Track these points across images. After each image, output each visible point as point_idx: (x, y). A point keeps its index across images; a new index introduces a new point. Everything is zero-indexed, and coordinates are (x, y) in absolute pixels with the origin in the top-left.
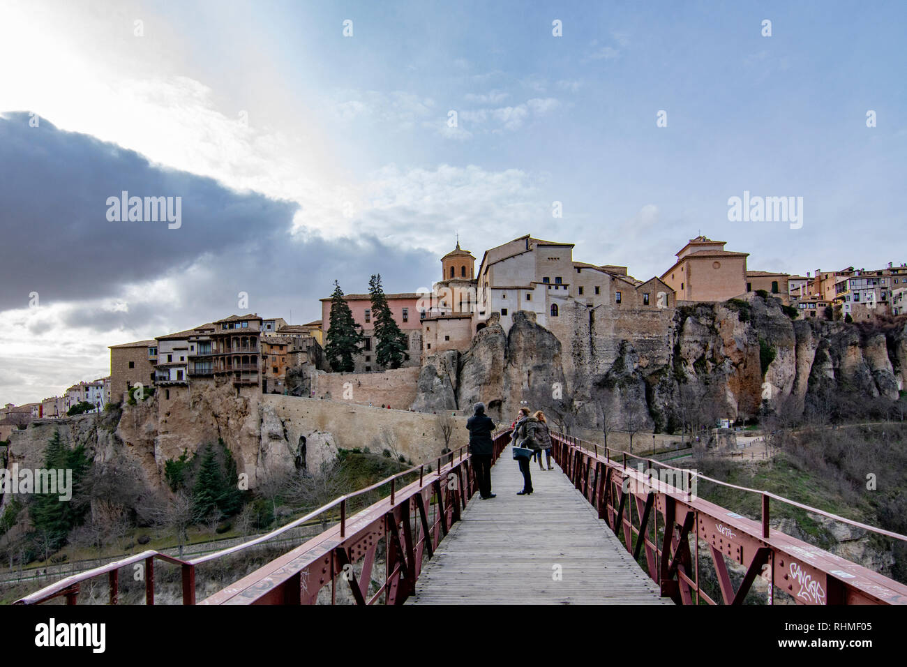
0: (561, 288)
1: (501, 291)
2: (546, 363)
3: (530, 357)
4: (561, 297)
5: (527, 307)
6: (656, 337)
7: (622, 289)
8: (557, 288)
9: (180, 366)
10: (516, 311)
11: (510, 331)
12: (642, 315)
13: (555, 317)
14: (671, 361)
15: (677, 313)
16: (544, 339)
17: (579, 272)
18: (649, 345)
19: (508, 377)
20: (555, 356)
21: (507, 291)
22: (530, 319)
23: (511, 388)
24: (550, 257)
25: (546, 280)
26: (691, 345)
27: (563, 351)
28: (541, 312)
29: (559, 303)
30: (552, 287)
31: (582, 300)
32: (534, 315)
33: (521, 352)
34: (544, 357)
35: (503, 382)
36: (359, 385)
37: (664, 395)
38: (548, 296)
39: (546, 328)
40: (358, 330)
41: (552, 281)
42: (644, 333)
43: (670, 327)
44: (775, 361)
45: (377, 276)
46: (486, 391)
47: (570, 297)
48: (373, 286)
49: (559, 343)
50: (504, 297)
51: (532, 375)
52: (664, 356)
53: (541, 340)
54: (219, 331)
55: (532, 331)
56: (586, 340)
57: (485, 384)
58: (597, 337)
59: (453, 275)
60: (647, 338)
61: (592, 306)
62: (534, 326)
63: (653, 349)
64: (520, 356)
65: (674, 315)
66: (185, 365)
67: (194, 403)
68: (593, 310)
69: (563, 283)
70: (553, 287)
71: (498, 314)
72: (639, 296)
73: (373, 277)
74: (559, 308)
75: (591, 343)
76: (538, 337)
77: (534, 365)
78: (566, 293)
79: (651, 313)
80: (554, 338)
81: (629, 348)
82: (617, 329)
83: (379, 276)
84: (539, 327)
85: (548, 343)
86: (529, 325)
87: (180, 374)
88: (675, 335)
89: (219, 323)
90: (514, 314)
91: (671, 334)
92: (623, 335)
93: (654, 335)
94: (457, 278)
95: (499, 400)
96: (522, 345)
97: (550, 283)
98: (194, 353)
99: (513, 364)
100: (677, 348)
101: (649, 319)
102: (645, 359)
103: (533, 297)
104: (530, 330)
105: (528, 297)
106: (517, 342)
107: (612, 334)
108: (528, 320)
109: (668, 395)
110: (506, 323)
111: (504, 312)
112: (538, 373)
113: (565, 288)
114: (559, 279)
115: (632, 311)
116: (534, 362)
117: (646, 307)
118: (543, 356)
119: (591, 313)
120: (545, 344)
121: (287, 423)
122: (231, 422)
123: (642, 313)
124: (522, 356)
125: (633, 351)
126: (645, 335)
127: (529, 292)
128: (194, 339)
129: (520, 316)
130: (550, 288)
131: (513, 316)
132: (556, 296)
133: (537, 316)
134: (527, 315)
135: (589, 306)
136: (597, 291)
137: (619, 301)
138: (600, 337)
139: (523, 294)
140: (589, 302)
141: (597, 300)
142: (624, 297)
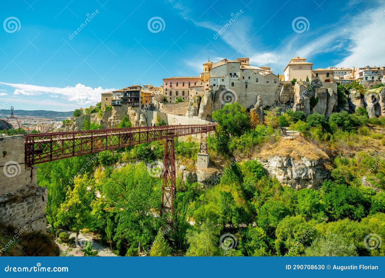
0: (235, 77)
1: (213, 78)
4: (235, 80)
5: (223, 83)
6: (270, 94)
7: (259, 77)
8: (234, 77)
9: (118, 100)
11: (216, 91)
13: (233, 87)
14: (276, 102)
17: (243, 71)
21: (216, 78)
23: (215, 110)
24: (233, 66)
25: (231, 74)
26: (284, 97)
29: (235, 82)
31: (244, 81)
32: (225, 86)
38: (230, 80)
41: (233, 74)
44: (318, 104)
46: (205, 111)
47: (239, 80)
50: (215, 80)
51: (223, 106)
52: (273, 101)
54: (129, 90)
56: (244, 94)
59: (206, 71)
63: (269, 98)
64: (219, 100)
66: (119, 100)
67: (122, 111)
70: (233, 77)
71: (212, 86)
72: (265, 80)
74: (235, 84)
75: (246, 95)
78: (237, 78)
79: (269, 86)
82: (256, 91)
87: (118, 102)
89: (129, 87)
94: (207, 71)
95: (210, 114)
98: (122, 96)
99: (216, 102)
100: (279, 98)
103: (224, 80)
105: (223, 80)
106: (218, 95)
108: (223, 88)
110: (215, 89)
111: (214, 85)
113: (237, 77)
114: (235, 74)
115: (262, 85)
117: (268, 84)
119: (246, 85)
121: (147, 119)
122: (131, 117)
123: (266, 86)
127: (223, 78)
128: (122, 92)
129: (220, 87)
130: (231, 77)
131: (217, 86)
132: (233, 80)
133: (226, 86)
134: (222, 86)
135: (246, 83)
136: (249, 78)
137: (257, 81)
138: (249, 93)
139: (221, 79)
140: (246, 82)
141: (249, 81)
142: (259, 80)
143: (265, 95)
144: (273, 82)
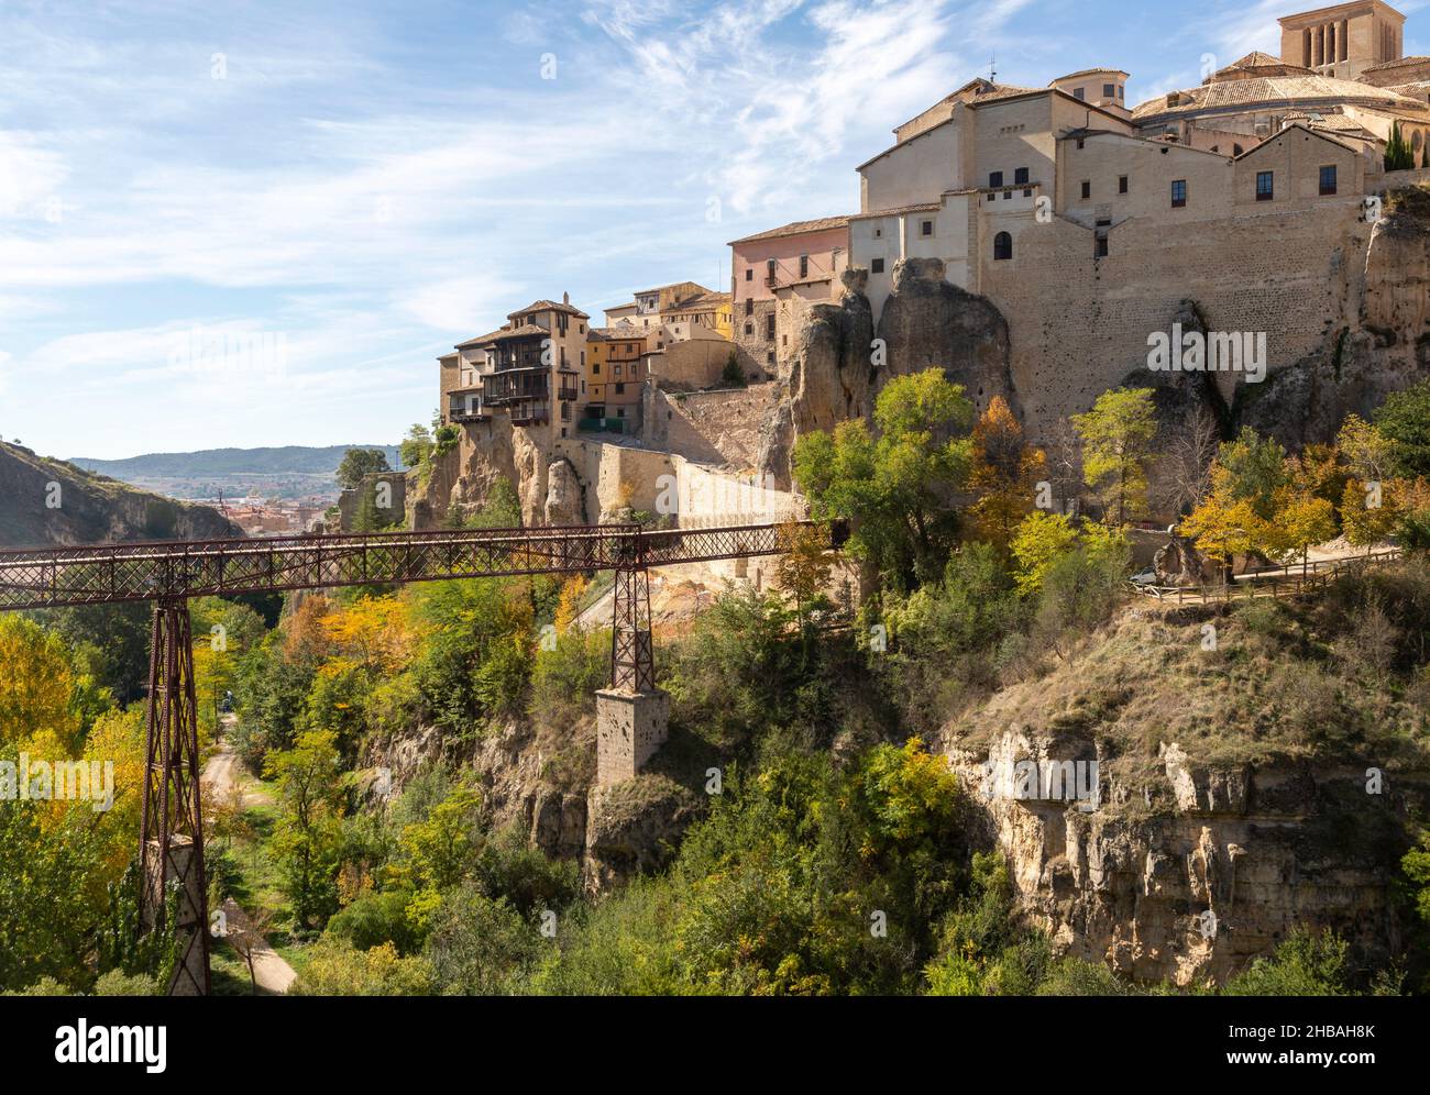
0: (1017, 194)
1: (872, 223)
4: (1017, 216)
5: (926, 250)
6: (1287, 280)
7: (1190, 171)
8: (1009, 195)
9: (476, 390)
10: (899, 262)
11: (885, 305)
13: (1002, 263)
16: (959, 315)
17: (1080, 146)
18: (1263, 303)
21: (884, 220)
22: (929, 275)
24: (1006, 127)
25: (992, 179)
28: (954, 256)
29: (1014, 228)
30: (998, 193)
31: (1088, 213)
32: (938, 265)
38: (980, 218)
39: (969, 291)
41: (1009, 179)
50: (879, 233)
53: (951, 319)
55: (931, 300)
58: (1110, 296)
61: (1105, 224)
62: (937, 287)
67: (496, 450)
68: (1107, 233)
70: (1002, 195)
71: (867, 273)
72: (1240, 183)
74: (1015, 240)
75: (1096, 311)
76: (947, 311)
79: (1276, 222)
80: (990, 311)
82: (1172, 272)
84: (949, 290)
85: (967, 321)
86: (928, 288)
87: (476, 403)
90: (895, 268)
92: (1186, 286)
93: (1283, 275)
96: (907, 331)
98: (491, 369)
101: (1267, 236)
103: (938, 227)
104: (924, 300)
105: (927, 229)
106: (896, 329)
108: (927, 277)
110: (881, 289)
111: (878, 266)
113: (1027, 193)
114: (1021, 175)
115: (1216, 224)
118: (954, 353)
119: (1102, 240)
120: (960, 325)
124: (907, 355)
127: (929, 217)
129: (904, 272)
130: (991, 197)
131: (894, 271)
132: (1007, 214)
133: (947, 265)
134: (923, 266)
135: (1099, 224)
136: (1123, 185)
137: (1179, 203)
138: (1118, 295)
139: (916, 222)
140: (1102, 216)
141: (1121, 208)
142: (1192, 194)
143: (1246, 293)
144: (1311, 186)
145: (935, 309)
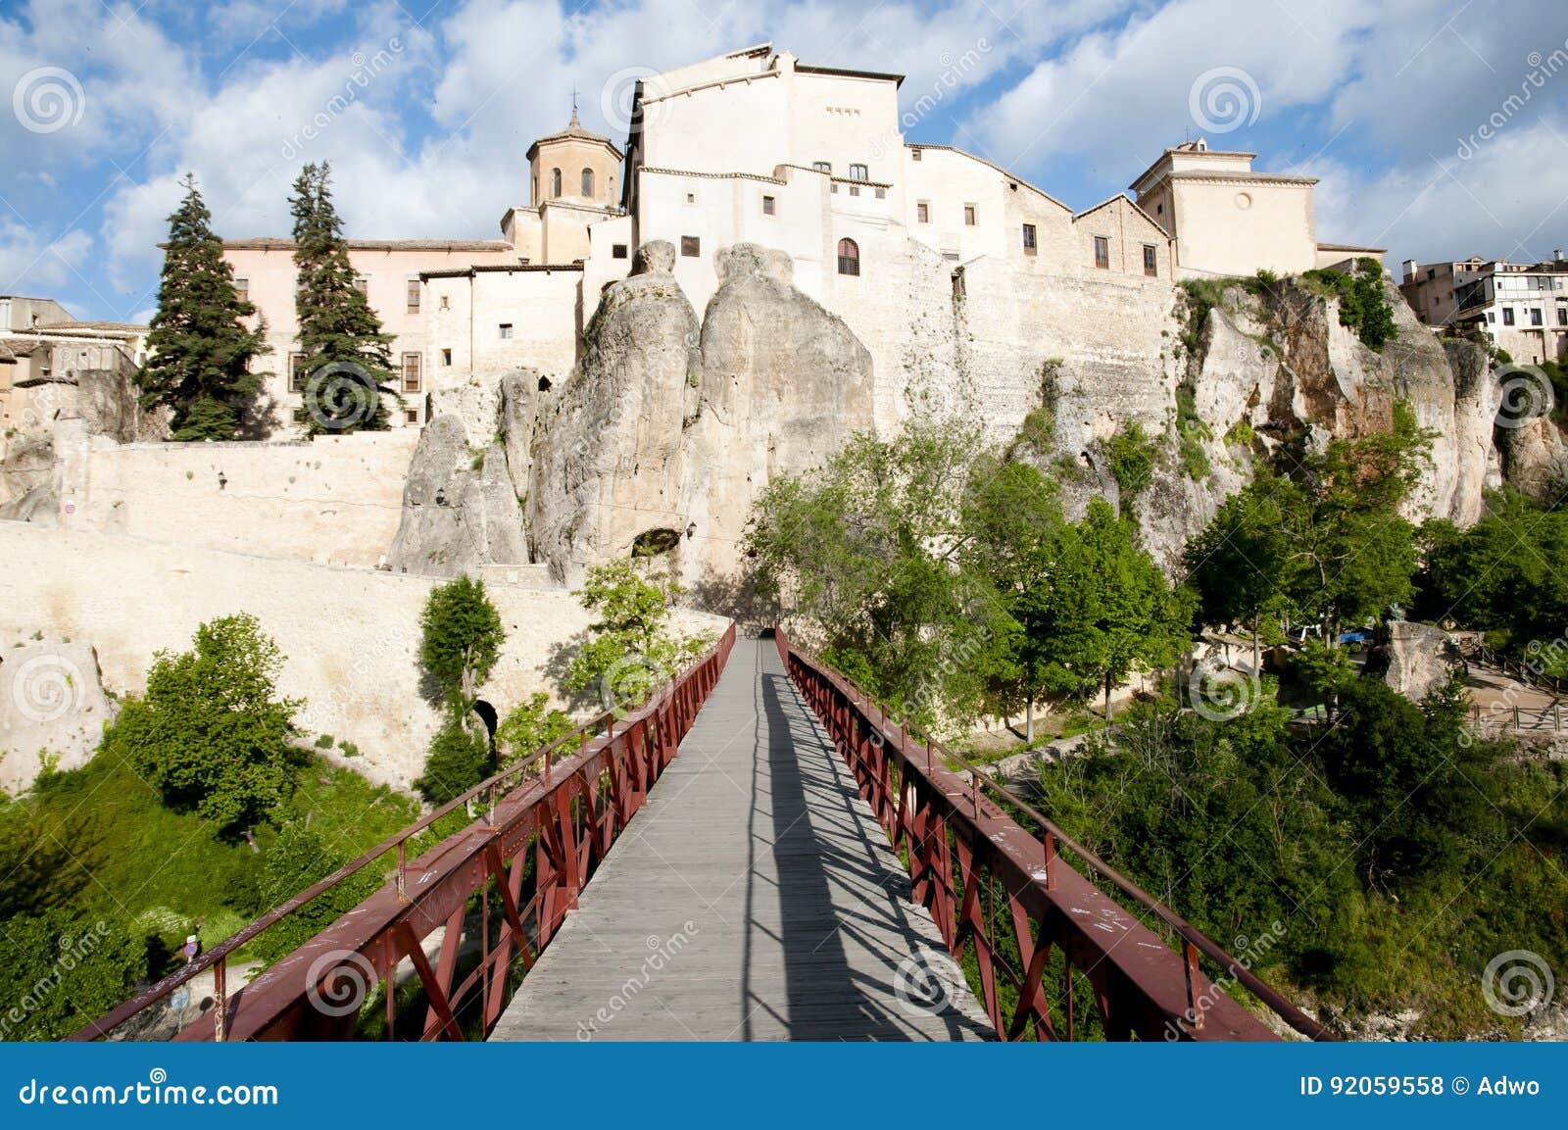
0: (867, 192)
1: (682, 179)
2: (825, 414)
3: (774, 393)
4: (867, 220)
6: (1131, 359)
7: (1038, 217)
8: (855, 192)
10: (729, 245)
11: (709, 306)
12: (1094, 295)
13: (850, 278)
14: (1174, 428)
15: (1179, 297)
16: (817, 337)
17: (917, 157)
18: (1118, 380)
19: (704, 451)
20: (855, 393)
21: (700, 180)
22: (775, 272)
23: (711, 492)
24: (834, 107)
25: (823, 165)
26: (1221, 385)
27: (876, 382)
28: (807, 254)
29: (864, 237)
30: (841, 185)
31: (929, 238)
32: (787, 263)
33: (745, 378)
34: (819, 396)
35: (686, 468)
36: (223, 482)
37: (1165, 522)
38: (827, 212)
39: (823, 306)
40: (251, 324)
41: (842, 174)
42: (1099, 345)
43: (1165, 334)
45: (319, 165)
46: (621, 497)
47: (893, 222)
48: (305, 193)
49: (865, 355)
50: (691, 197)
51: (782, 450)
52: (1155, 414)
53: (810, 341)
55: (780, 309)
56: (945, 350)
57: (617, 471)
58: (974, 346)
59: (557, 191)
60: (1109, 361)
61: (956, 257)
62: (787, 295)
63: (1126, 393)
64: (742, 385)
65: (1173, 301)
68: (960, 270)
69: (871, 180)
70: (844, 188)
71: (669, 248)
72: (1082, 242)
73: (309, 170)
74: (863, 252)
75: (959, 362)
76: (800, 329)
77: (789, 418)
78: (882, 210)
79: (1115, 292)
80: (850, 339)
81: (1066, 383)
82: (1030, 330)
83: (325, 166)
84: (802, 301)
85: (830, 349)
86: (772, 290)
88: (1177, 355)
90: (721, 254)
91: (1169, 355)
92: (1047, 349)
93: (1127, 353)
95: (671, 532)
96: (749, 351)
97: (835, 175)
99: (719, 410)
100: (1187, 390)
101: (1111, 306)
102: (1106, 417)
103: (782, 206)
104: (773, 307)
105: (768, 205)
106: (735, 343)
107: (1016, 342)
108: (770, 275)
109: (1177, 524)
110: (697, 281)
111: (691, 247)
112: (801, 442)
113: (880, 195)
114: (860, 168)
115: (1067, 282)
116: (791, 407)
117: (1102, 274)
118: (818, 391)
119: (957, 278)
120: (821, 353)
123: (1095, 289)
124: (749, 388)
125: (1079, 392)
126: (1105, 351)
127: (771, 189)
129: (741, 262)
130: (835, 189)
131: (719, 258)
132: (854, 216)
133: (797, 264)
134: (766, 259)
135: (947, 257)
136: (969, 214)
137: (1029, 249)
138: (982, 347)
140: (949, 246)
141: (970, 245)
142: (1042, 242)
144: (1137, 262)
145: (786, 324)
